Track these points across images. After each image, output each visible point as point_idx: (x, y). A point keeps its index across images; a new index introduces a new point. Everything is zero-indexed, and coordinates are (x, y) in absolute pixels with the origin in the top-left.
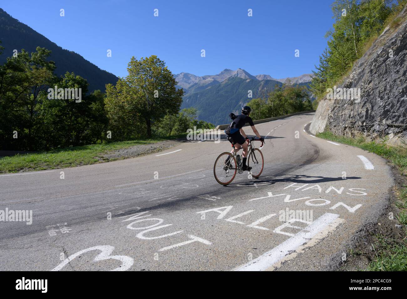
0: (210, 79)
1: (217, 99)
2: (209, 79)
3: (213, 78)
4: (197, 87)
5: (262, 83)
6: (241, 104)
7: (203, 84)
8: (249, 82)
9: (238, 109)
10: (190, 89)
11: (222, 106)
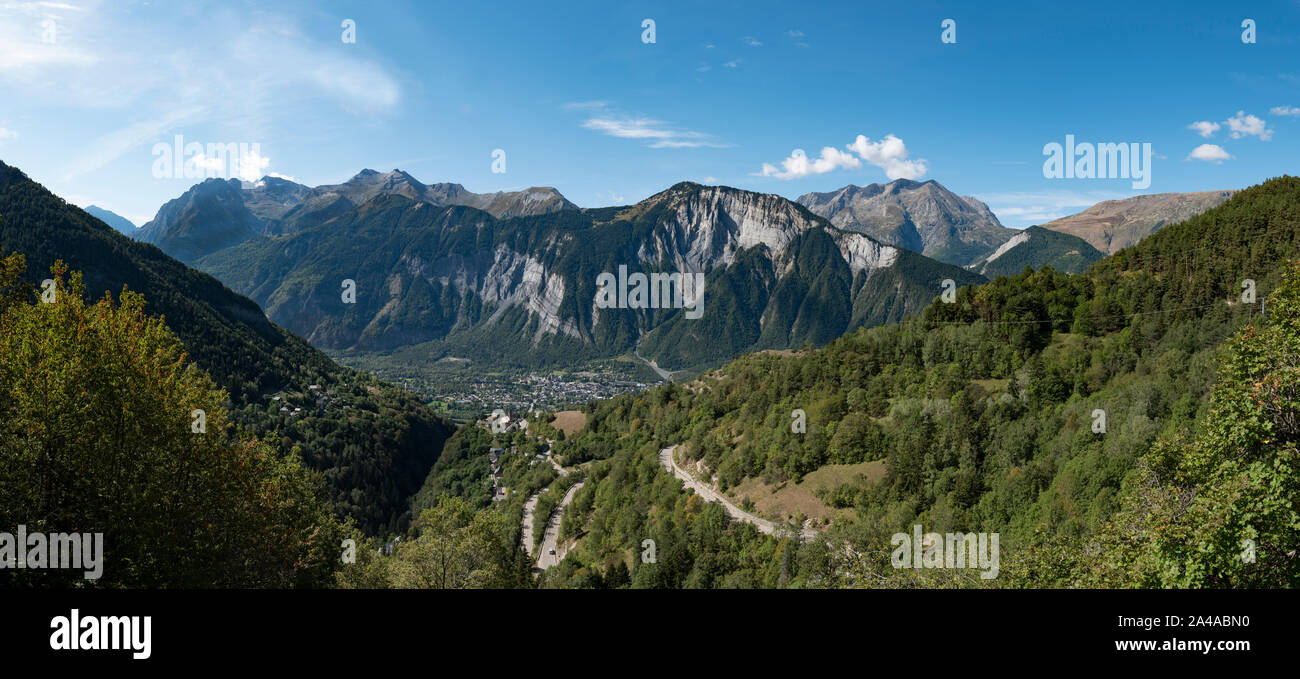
0: (331, 195)
1: (354, 248)
2: (329, 194)
3: (337, 192)
4: (303, 214)
5: (449, 212)
6: (405, 260)
7: (316, 206)
8: (420, 210)
9: (401, 272)
10: (286, 220)
11: (364, 264)
